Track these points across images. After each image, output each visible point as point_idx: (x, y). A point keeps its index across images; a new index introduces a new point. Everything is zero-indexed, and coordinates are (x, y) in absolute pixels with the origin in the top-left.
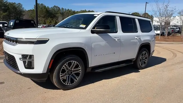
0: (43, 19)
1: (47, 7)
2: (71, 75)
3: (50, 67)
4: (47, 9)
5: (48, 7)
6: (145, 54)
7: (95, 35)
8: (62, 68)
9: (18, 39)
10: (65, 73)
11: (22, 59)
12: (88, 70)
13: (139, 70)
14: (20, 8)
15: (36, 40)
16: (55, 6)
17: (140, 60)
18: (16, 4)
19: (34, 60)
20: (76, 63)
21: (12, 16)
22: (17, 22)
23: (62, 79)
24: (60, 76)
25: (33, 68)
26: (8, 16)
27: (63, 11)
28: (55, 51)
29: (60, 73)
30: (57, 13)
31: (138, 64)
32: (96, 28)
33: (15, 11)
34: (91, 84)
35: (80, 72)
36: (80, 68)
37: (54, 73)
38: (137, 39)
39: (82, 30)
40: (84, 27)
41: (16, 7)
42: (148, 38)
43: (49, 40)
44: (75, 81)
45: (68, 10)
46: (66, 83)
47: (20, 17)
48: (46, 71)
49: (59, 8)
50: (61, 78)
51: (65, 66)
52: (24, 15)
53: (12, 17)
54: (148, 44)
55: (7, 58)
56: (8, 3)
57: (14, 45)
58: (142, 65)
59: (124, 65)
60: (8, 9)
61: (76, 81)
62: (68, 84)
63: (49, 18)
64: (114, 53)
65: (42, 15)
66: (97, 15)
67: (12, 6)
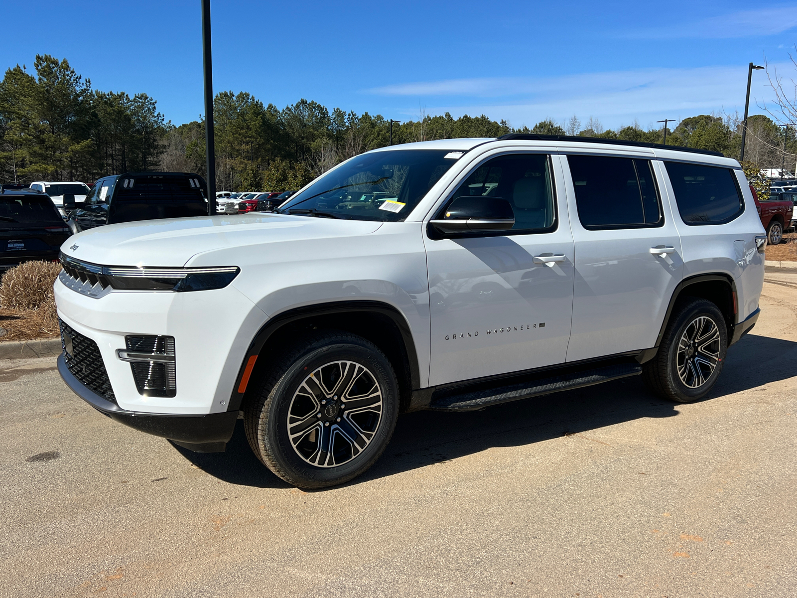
0: (251, 165)
1: (266, 106)
2: (336, 422)
3: (243, 389)
4: (268, 116)
5: (270, 106)
6: (707, 326)
7: (448, 245)
8: (297, 393)
9: (113, 271)
10: (309, 416)
11: (125, 355)
12: (417, 403)
13: (676, 408)
14: (145, 118)
15: (181, 275)
16: (303, 102)
17: (682, 355)
18: (129, 100)
19: (174, 359)
20: (360, 370)
21: (111, 155)
22: (125, 185)
23: (295, 440)
24: (289, 426)
25: (172, 393)
26: (92, 154)
27: (343, 125)
28: (266, 319)
29: (289, 415)
30: (313, 137)
31: (670, 377)
32: (448, 214)
33: (125, 131)
34: (429, 467)
35: (378, 408)
36: (376, 390)
37: (262, 415)
38: (657, 256)
39: (386, 223)
40: (397, 211)
41: (128, 112)
42: (720, 252)
43: (238, 270)
44: (357, 451)
45: (366, 117)
46: (313, 460)
47: (144, 157)
48: (226, 403)
49: (321, 109)
50: (291, 437)
51: (310, 383)
52: (164, 147)
53: (110, 162)
54: (725, 279)
55: (69, 349)
56: (91, 94)
57: (94, 296)
58: (689, 380)
59: (593, 379)
60: (95, 121)
61: (361, 450)
62: (322, 462)
63: (278, 159)
64: (542, 325)
65: (244, 146)
66: (461, 154)
67: (109, 109)
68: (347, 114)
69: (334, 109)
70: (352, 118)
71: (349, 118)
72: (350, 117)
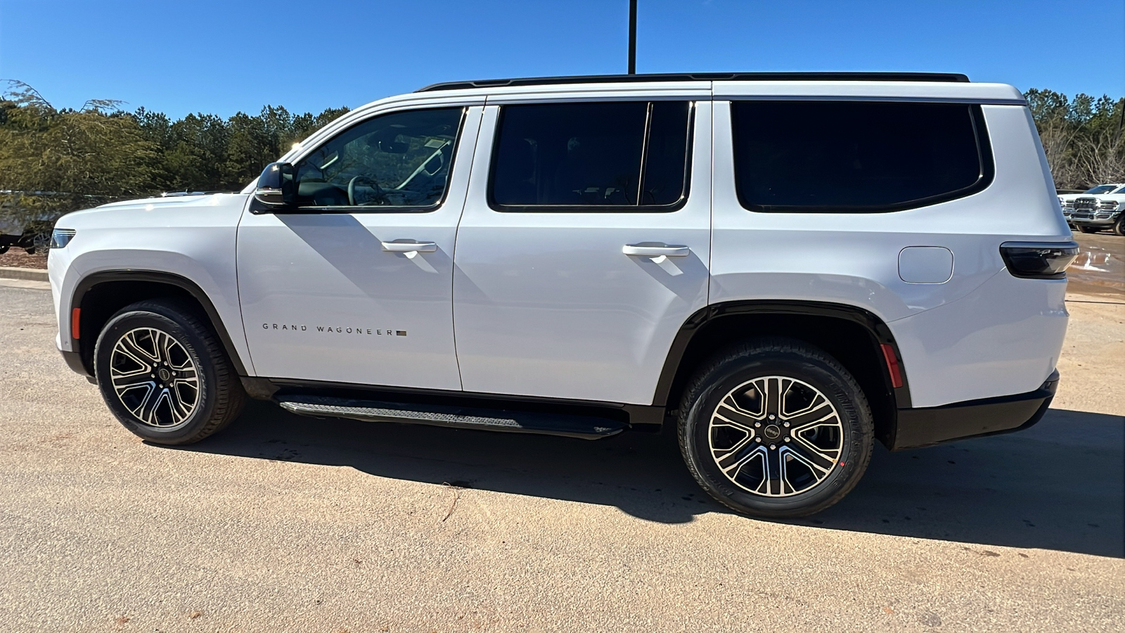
3: (76, 336)
8: (115, 349)
10: (133, 373)
28: (78, 277)
38: (642, 259)
68: (1096, 99)
69: (1077, 95)
70: (1103, 103)
71: (1099, 103)
72: (1101, 102)
